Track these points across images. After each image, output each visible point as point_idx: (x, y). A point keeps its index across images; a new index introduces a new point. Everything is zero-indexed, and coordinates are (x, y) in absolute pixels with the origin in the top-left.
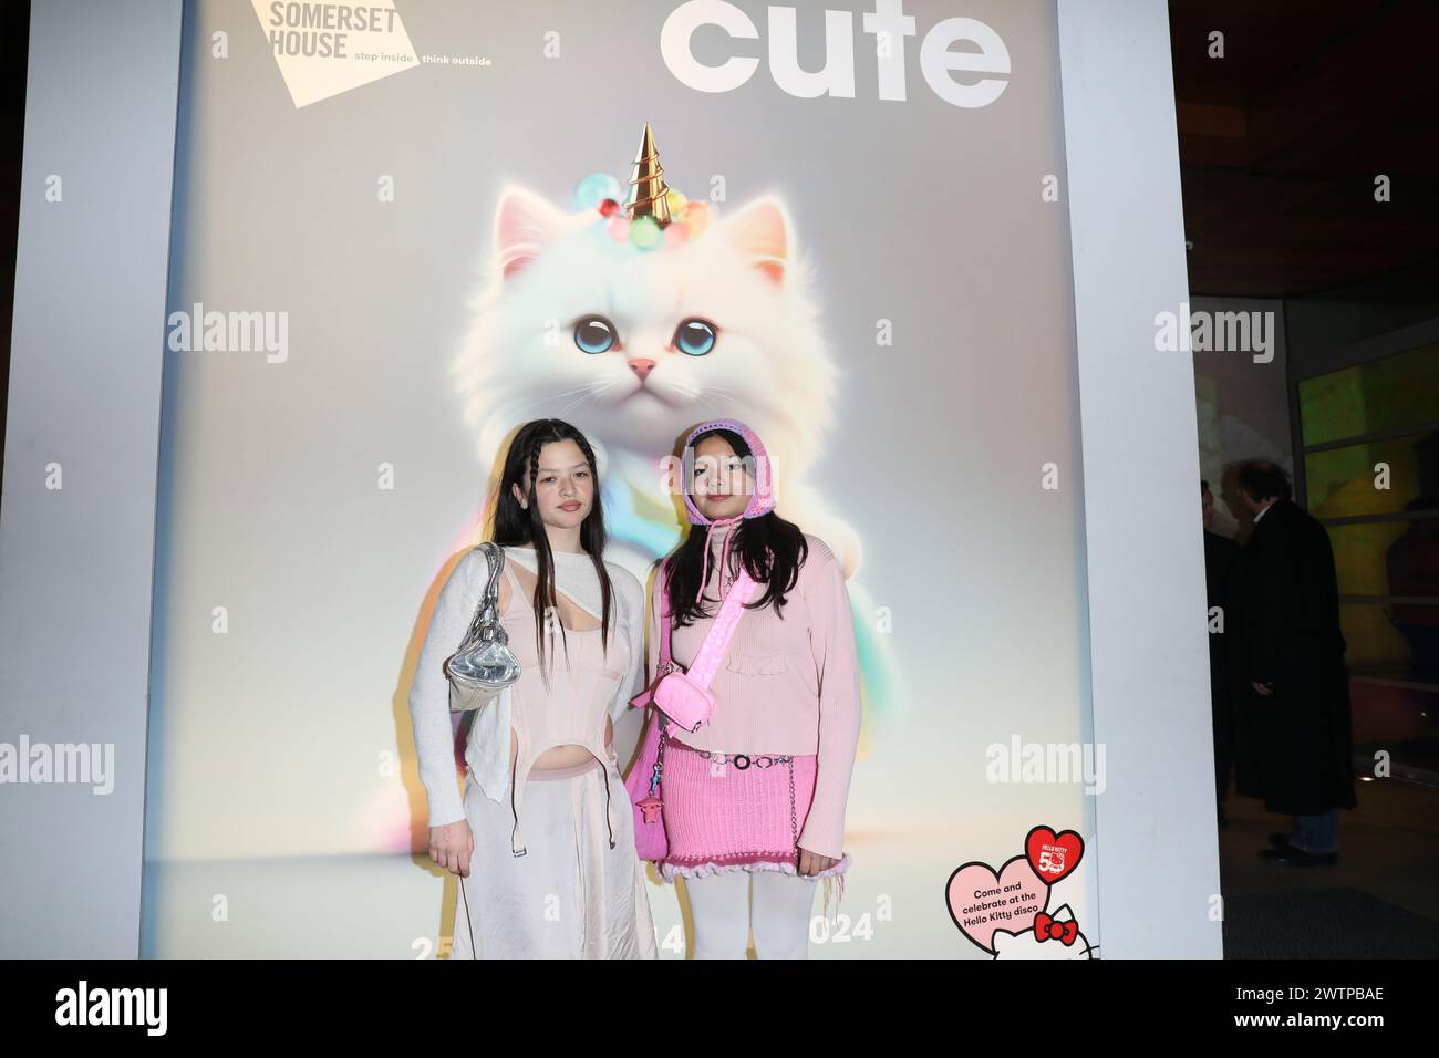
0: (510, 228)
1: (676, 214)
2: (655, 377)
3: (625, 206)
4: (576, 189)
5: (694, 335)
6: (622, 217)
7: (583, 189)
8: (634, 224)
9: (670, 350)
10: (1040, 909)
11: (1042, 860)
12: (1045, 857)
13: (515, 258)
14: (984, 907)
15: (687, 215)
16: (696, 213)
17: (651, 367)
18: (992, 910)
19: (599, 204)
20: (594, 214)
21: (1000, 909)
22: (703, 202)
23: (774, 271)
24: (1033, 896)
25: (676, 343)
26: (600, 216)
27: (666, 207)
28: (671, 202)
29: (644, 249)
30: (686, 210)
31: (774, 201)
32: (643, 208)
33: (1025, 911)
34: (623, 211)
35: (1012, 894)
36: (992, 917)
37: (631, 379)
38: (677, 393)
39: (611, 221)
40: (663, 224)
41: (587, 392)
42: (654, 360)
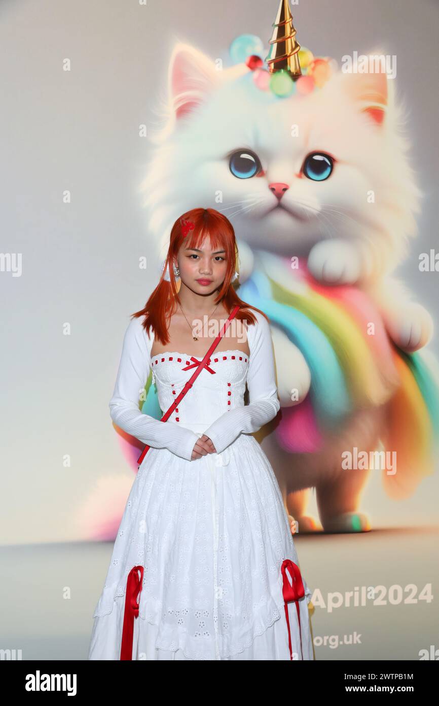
0: (181, 79)
1: (305, 69)
2: (290, 197)
3: (268, 60)
4: (229, 46)
5: (317, 165)
6: (265, 70)
7: (236, 47)
8: (274, 77)
9: (300, 176)
13: (185, 102)
15: (313, 69)
16: (320, 68)
17: (285, 190)
19: (247, 60)
20: (243, 68)
22: (325, 59)
23: (377, 115)
25: (304, 171)
26: (247, 69)
27: (297, 62)
28: (301, 59)
29: (281, 97)
30: (313, 65)
32: (281, 63)
34: (265, 66)
37: (270, 198)
38: (304, 209)
39: (256, 74)
40: (295, 77)
41: (240, 208)
42: (288, 184)
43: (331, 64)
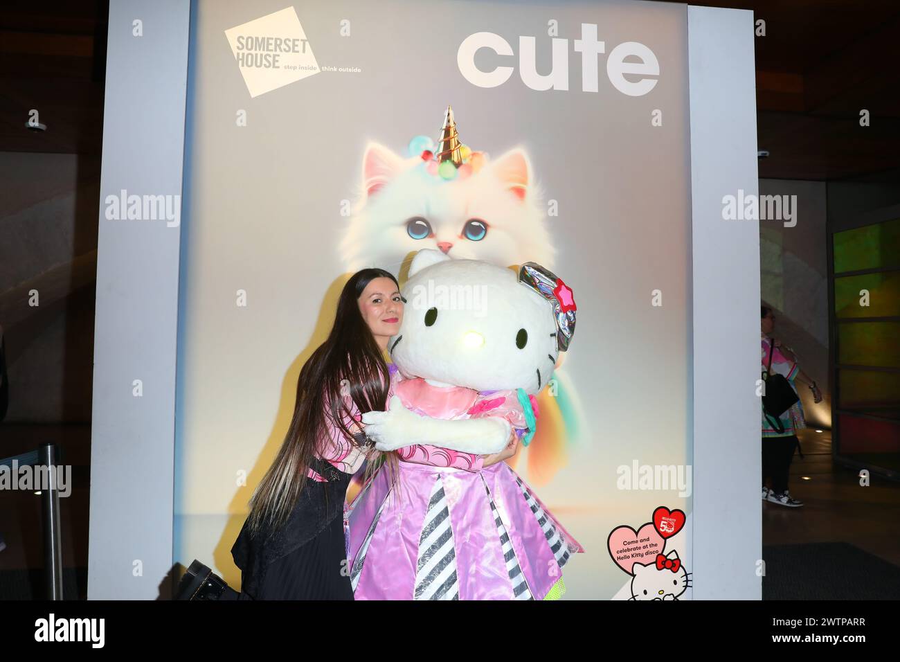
0: (372, 167)
1: (465, 159)
2: (453, 253)
3: (437, 154)
4: (409, 144)
5: (475, 229)
6: (435, 161)
7: (413, 144)
8: (441, 164)
9: (461, 237)
10: (660, 552)
11: (662, 525)
12: (664, 524)
13: (374, 184)
14: (629, 550)
15: (471, 160)
16: (476, 159)
17: (450, 247)
18: (633, 552)
19: (421, 153)
20: (418, 159)
21: (637, 552)
22: (480, 152)
23: (520, 192)
24: (656, 545)
25: (464, 234)
26: (421, 161)
27: (459, 154)
28: (463, 152)
29: (447, 180)
30: (471, 157)
31: (520, 152)
32: (447, 156)
33: (651, 553)
34: (435, 157)
35: (645, 543)
36: (632, 556)
39: (428, 163)
40: (458, 165)
42: (452, 243)
43: (485, 157)
